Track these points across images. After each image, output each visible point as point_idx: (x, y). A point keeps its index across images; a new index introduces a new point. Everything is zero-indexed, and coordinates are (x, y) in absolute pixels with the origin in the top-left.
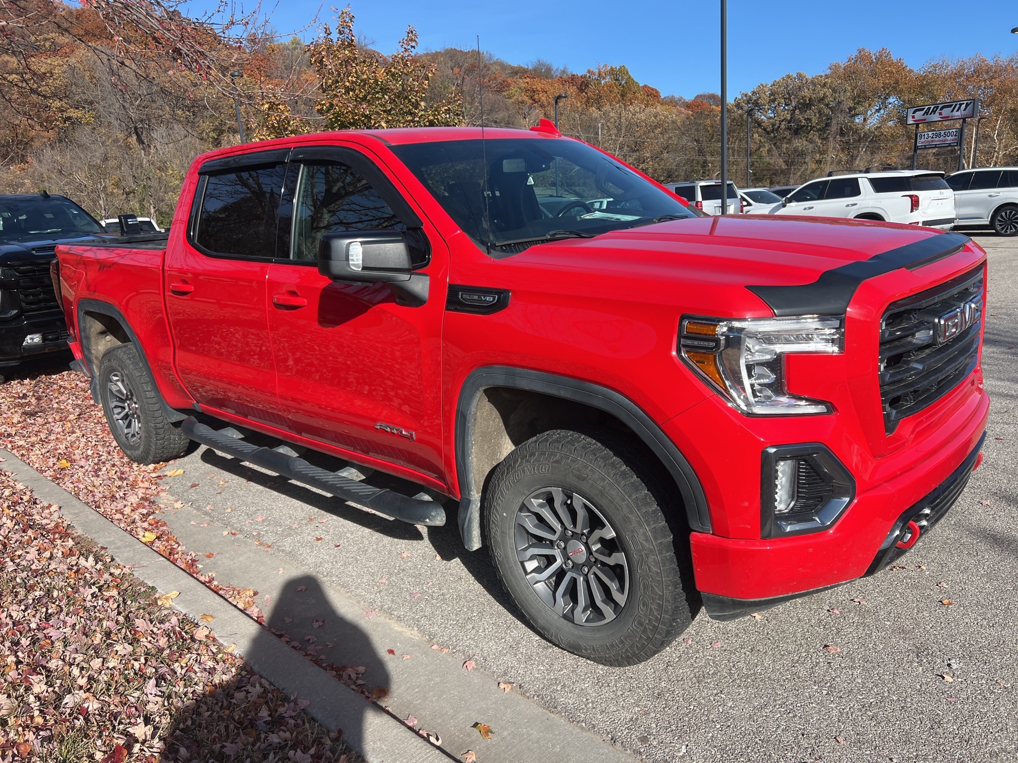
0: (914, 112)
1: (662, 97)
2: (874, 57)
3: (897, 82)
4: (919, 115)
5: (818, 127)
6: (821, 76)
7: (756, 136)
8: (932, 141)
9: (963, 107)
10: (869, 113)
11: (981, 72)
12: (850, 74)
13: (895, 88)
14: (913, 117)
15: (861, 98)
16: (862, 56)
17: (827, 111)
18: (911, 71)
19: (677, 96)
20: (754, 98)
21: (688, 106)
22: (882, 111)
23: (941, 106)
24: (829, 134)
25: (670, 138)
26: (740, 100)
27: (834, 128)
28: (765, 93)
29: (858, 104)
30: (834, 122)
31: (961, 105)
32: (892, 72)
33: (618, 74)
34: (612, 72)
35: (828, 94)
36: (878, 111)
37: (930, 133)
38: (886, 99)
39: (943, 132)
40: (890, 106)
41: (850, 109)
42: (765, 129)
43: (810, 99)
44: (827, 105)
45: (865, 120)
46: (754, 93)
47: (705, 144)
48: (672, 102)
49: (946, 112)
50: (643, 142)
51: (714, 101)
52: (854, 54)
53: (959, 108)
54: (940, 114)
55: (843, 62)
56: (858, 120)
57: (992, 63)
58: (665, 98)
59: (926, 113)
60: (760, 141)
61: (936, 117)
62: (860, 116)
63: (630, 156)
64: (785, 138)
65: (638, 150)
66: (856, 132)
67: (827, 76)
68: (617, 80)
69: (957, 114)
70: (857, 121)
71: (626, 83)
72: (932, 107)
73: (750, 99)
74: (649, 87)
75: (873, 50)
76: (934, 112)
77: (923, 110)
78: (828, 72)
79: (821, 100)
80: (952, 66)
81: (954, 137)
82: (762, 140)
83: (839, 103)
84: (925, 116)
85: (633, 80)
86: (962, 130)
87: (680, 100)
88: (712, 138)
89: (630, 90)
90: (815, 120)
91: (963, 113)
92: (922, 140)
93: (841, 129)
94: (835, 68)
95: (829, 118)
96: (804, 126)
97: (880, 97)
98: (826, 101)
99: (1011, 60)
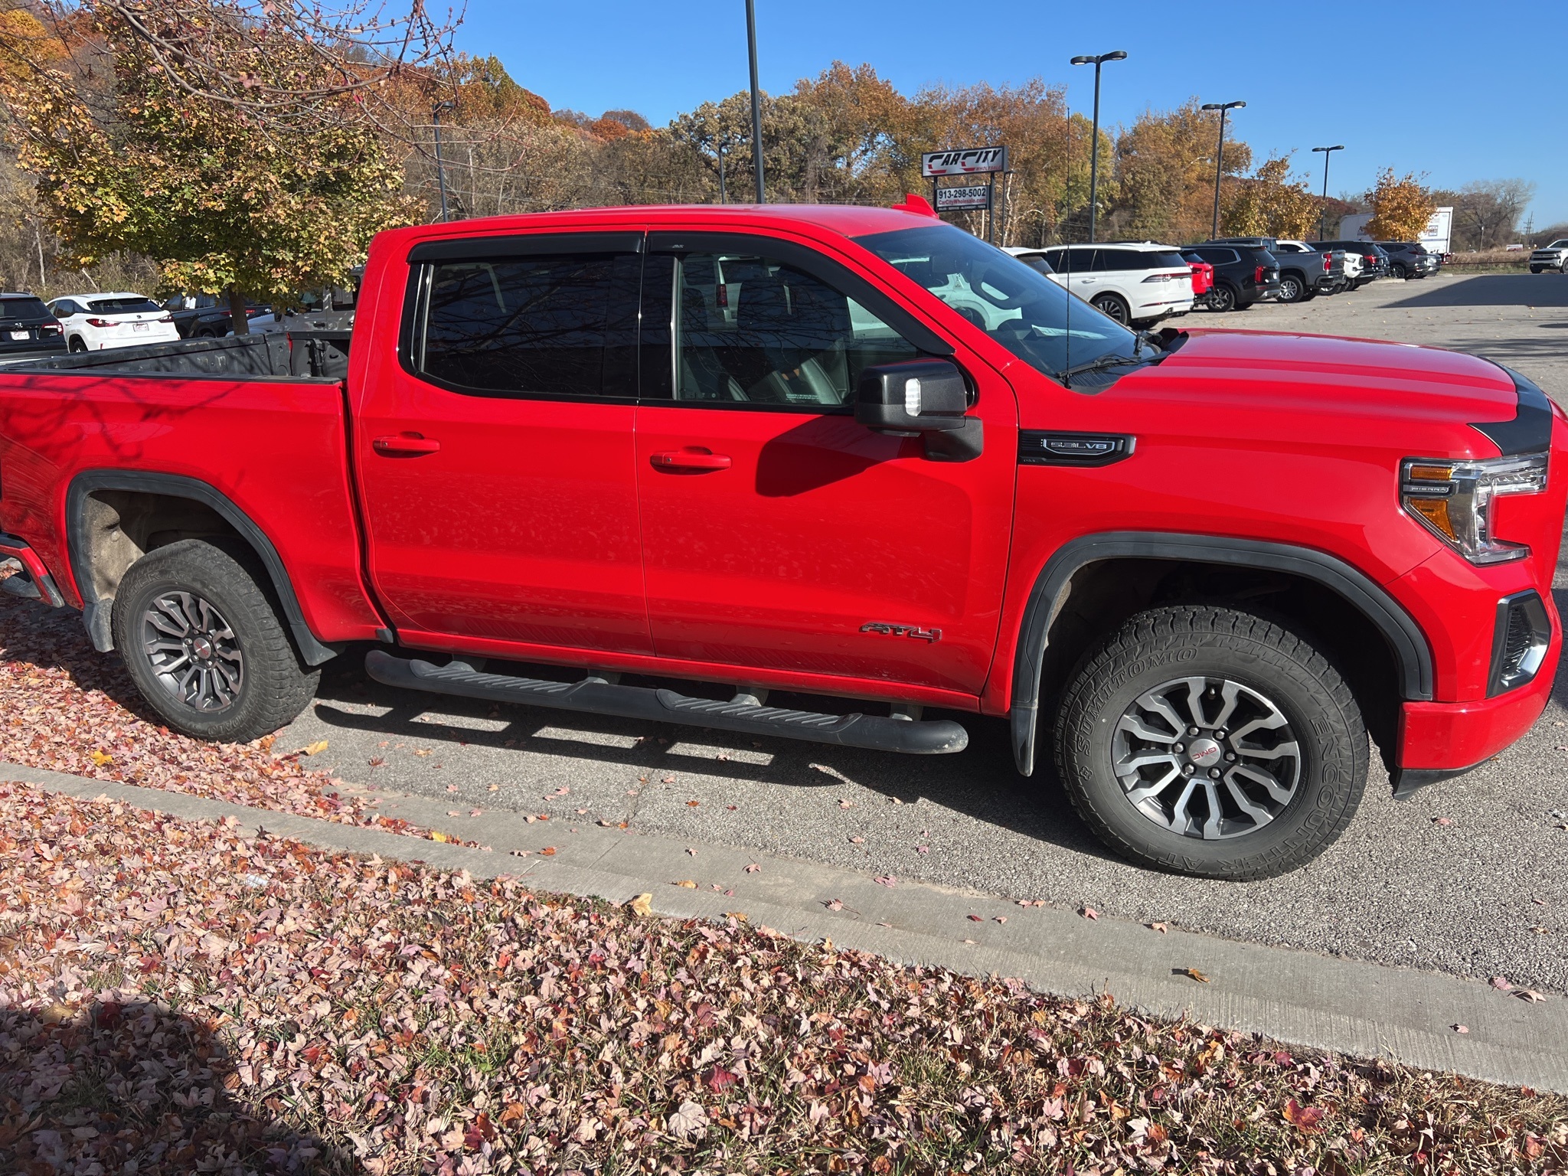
0: (931, 161)
1: (553, 111)
2: (854, 76)
3: (886, 114)
4: (937, 164)
5: (790, 171)
6: (788, 98)
7: (705, 180)
8: (956, 201)
9: (991, 155)
10: (853, 155)
11: (989, 107)
12: (825, 98)
13: (884, 121)
14: (930, 167)
15: (842, 133)
16: (838, 74)
17: (801, 150)
18: (902, 99)
19: (575, 112)
20: (698, 123)
21: (595, 128)
22: (869, 154)
23: (963, 153)
24: (804, 183)
25: (580, 177)
26: (677, 124)
27: (811, 175)
28: (712, 117)
29: (839, 141)
30: (810, 165)
31: (987, 153)
32: (879, 99)
33: (487, 71)
34: (477, 65)
35: (799, 124)
36: (864, 152)
37: (952, 190)
38: (873, 136)
39: (967, 190)
40: (879, 147)
41: (831, 148)
42: (716, 172)
43: (776, 131)
44: (799, 140)
45: (849, 165)
46: (697, 115)
47: (634, 190)
48: (568, 120)
49: (970, 161)
50: (539, 182)
51: (632, 123)
52: (828, 69)
53: (986, 158)
54: (963, 164)
55: (814, 80)
56: (840, 164)
57: (999, 96)
58: (557, 113)
59: (946, 162)
60: (713, 190)
61: (957, 168)
62: (841, 160)
63: (520, 203)
64: (746, 185)
65: (531, 194)
66: (838, 181)
67: (795, 99)
68: (486, 79)
69: (984, 166)
70: (838, 165)
71: (501, 85)
72: (953, 154)
73: (692, 124)
74: (531, 94)
75: (853, 66)
76: (955, 161)
77: (941, 157)
78: (796, 92)
79: (792, 132)
80: (951, 97)
81: (981, 197)
82: (715, 188)
83: (816, 138)
84: (945, 167)
85: (511, 81)
86: (990, 188)
87: (580, 118)
88: (645, 181)
89: (509, 98)
90: (785, 162)
91: (991, 164)
92: (943, 199)
93: (820, 177)
94: (803, 86)
95: (803, 160)
96: (771, 169)
97: (866, 132)
98: (798, 134)
99: (1022, 93)
